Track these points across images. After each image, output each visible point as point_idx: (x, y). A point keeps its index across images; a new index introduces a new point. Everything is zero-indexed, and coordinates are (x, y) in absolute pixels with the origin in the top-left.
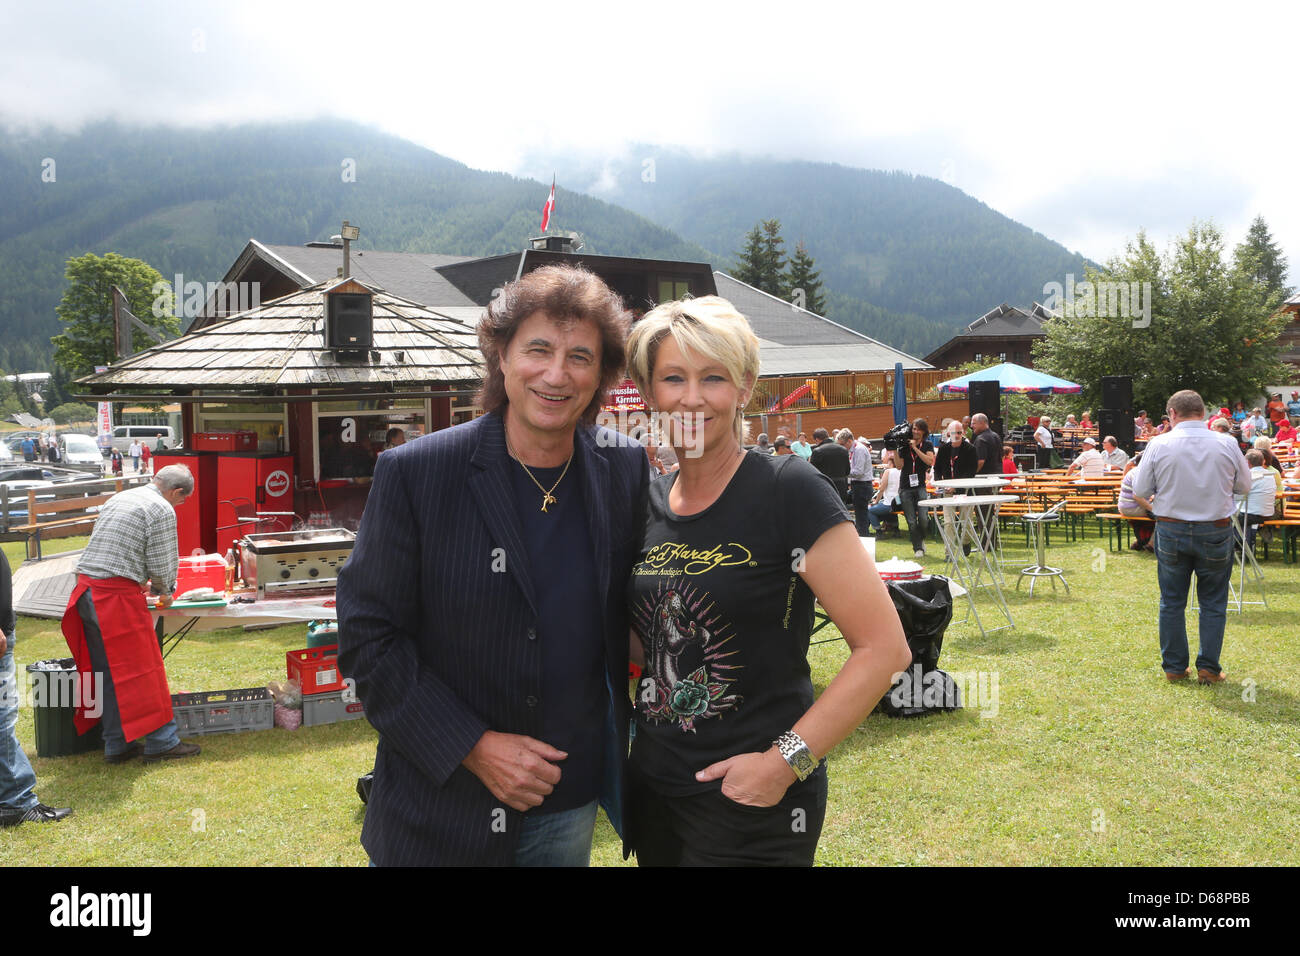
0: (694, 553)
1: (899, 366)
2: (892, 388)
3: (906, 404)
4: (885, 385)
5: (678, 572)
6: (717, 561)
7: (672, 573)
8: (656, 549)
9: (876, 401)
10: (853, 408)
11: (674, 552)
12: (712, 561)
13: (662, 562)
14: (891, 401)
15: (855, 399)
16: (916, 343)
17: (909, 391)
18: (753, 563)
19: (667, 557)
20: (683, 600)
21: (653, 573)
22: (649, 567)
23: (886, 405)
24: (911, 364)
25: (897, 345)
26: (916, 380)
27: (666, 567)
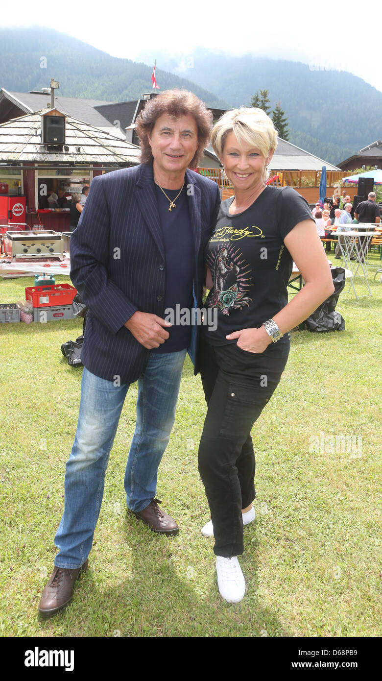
0: (236, 230)
1: (324, 168)
2: (319, 179)
3: (326, 188)
4: (316, 178)
5: (228, 240)
6: (246, 234)
7: (225, 240)
8: (219, 230)
9: (311, 185)
10: (300, 188)
11: (227, 231)
12: (243, 234)
13: (221, 236)
14: (318, 185)
15: (300, 184)
16: (332, 158)
17: (328, 181)
18: (263, 236)
19: (224, 233)
20: (228, 252)
21: (217, 240)
22: (216, 238)
23: (316, 187)
24: (331, 168)
25: (323, 158)
26: (333, 176)
27: (223, 238)
